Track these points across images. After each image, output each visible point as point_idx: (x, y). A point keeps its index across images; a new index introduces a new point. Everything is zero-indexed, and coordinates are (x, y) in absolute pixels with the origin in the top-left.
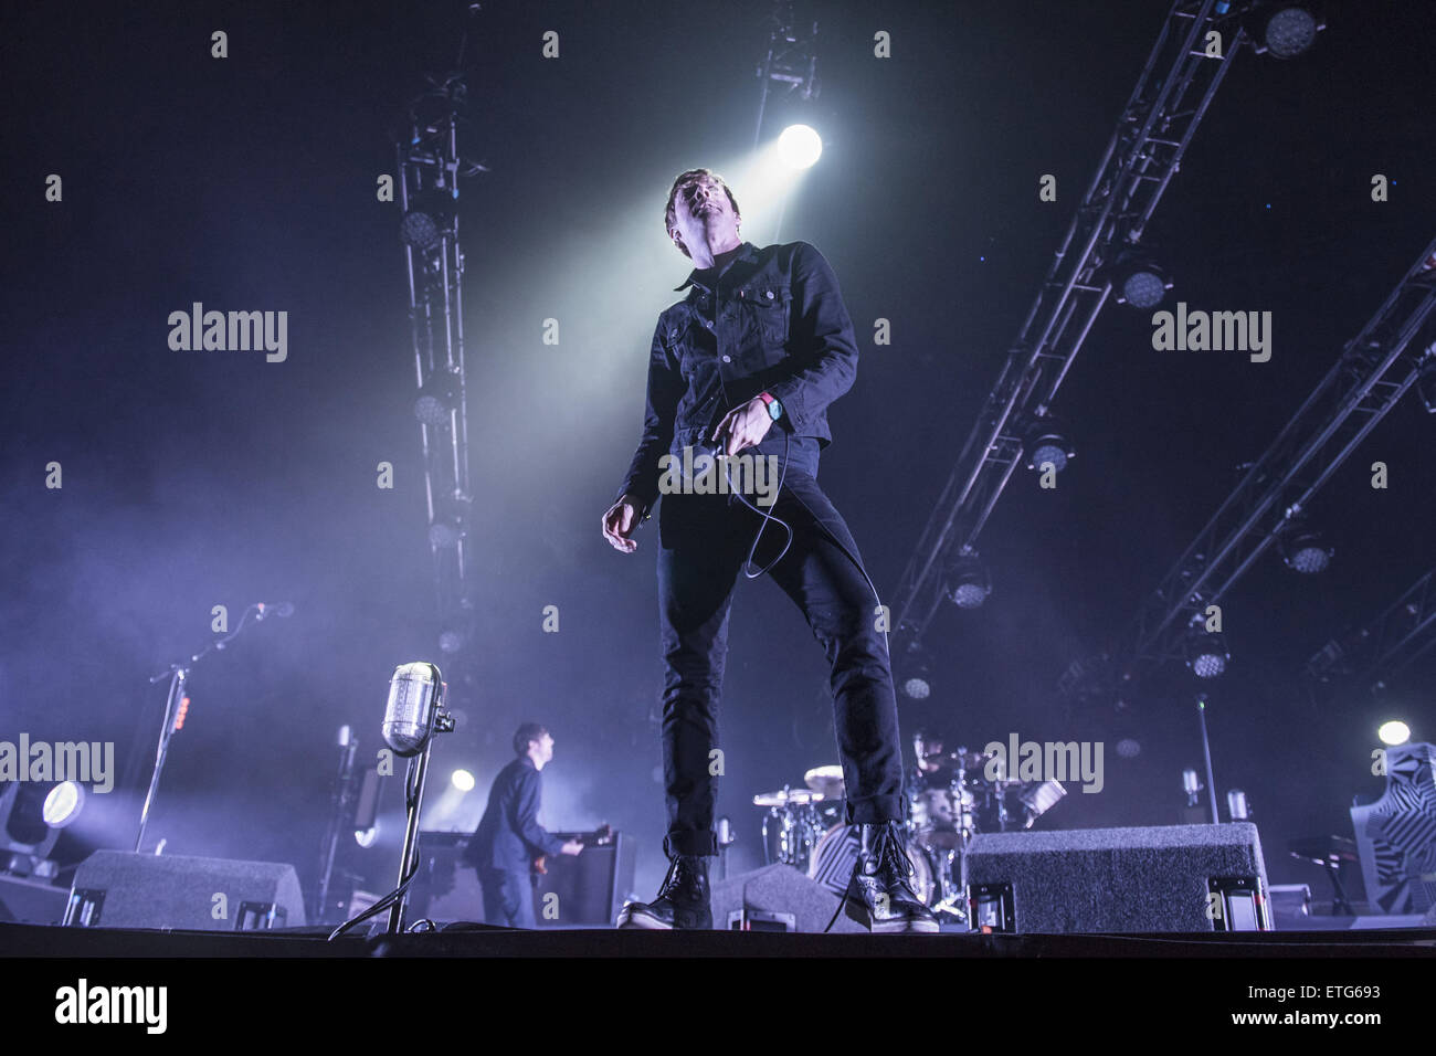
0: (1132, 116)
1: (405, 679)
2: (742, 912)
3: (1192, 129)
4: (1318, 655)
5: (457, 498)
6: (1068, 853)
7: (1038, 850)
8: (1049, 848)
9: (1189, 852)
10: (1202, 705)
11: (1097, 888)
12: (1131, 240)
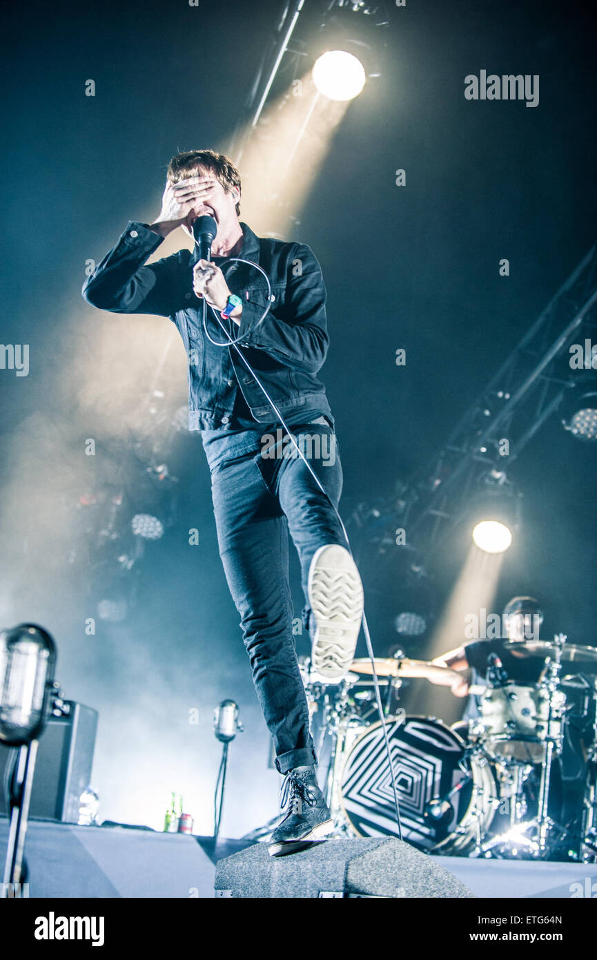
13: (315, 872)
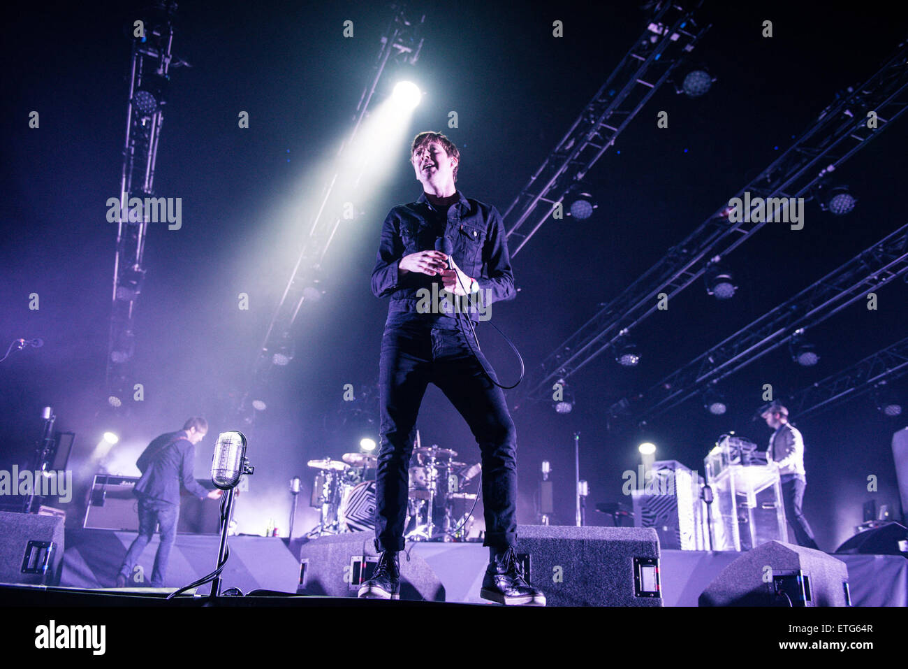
0: (592, 107)
1: (226, 443)
2: (362, 557)
3: (626, 123)
4: (615, 404)
5: (136, 270)
6: (561, 540)
7: (544, 537)
8: (550, 536)
9: (625, 543)
10: (578, 438)
11: (575, 559)
12: (577, 178)
13: (349, 548)
